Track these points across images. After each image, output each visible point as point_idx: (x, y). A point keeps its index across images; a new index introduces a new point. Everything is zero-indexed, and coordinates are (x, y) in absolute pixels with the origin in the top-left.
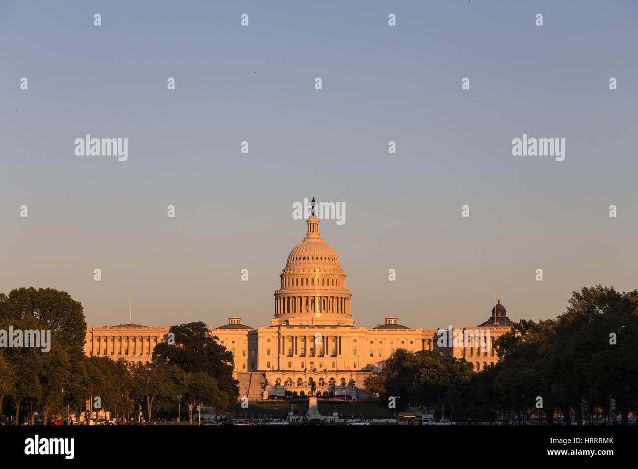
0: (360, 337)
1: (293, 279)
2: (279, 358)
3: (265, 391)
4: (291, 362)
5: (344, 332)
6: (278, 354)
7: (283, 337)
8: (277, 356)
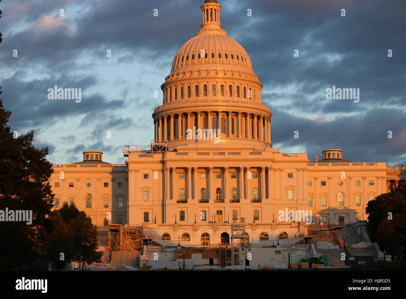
0: (298, 170)
1: (182, 88)
2: (163, 206)
3: (142, 254)
4: (184, 212)
5: (273, 161)
6: (161, 198)
7: (171, 170)
8: (161, 203)
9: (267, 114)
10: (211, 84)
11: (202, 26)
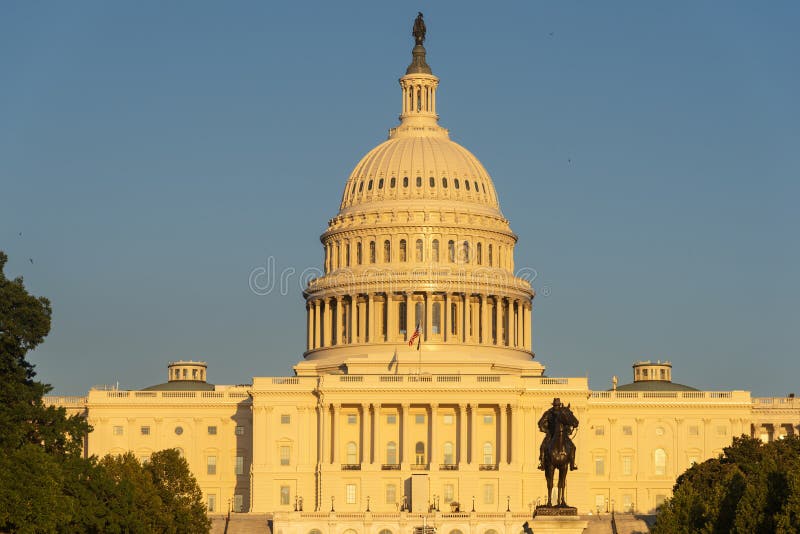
1: (359, 245)
2: (317, 475)
5: (522, 393)
6: (315, 461)
7: (332, 409)
8: (313, 471)
9: (524, 294)
10: (415, 239)
11: (401, 119)
